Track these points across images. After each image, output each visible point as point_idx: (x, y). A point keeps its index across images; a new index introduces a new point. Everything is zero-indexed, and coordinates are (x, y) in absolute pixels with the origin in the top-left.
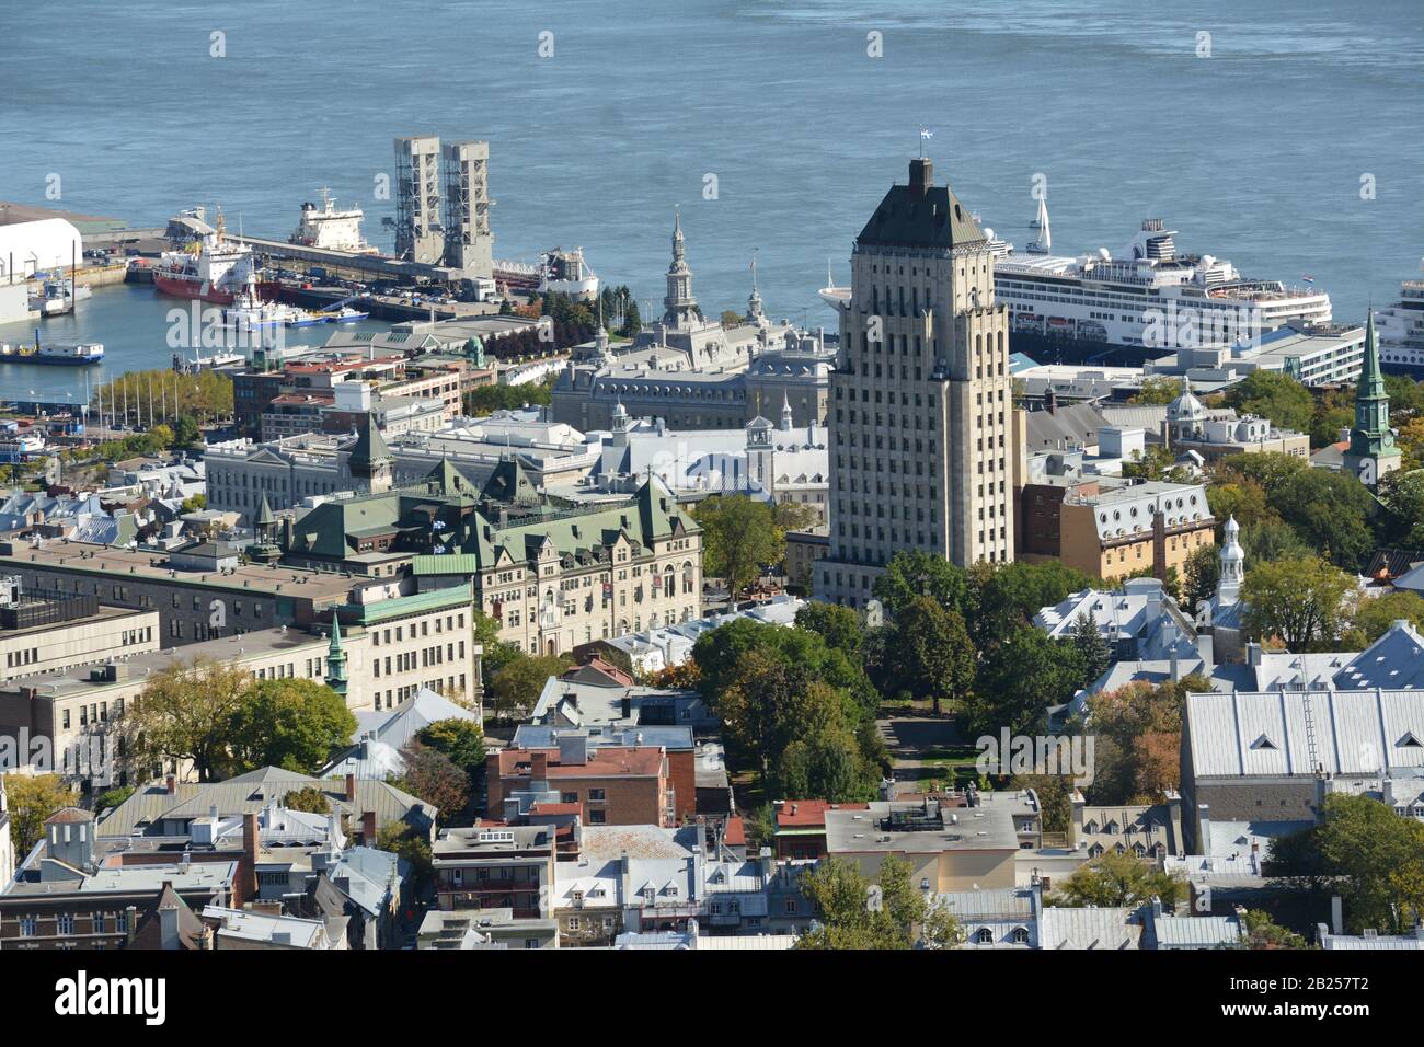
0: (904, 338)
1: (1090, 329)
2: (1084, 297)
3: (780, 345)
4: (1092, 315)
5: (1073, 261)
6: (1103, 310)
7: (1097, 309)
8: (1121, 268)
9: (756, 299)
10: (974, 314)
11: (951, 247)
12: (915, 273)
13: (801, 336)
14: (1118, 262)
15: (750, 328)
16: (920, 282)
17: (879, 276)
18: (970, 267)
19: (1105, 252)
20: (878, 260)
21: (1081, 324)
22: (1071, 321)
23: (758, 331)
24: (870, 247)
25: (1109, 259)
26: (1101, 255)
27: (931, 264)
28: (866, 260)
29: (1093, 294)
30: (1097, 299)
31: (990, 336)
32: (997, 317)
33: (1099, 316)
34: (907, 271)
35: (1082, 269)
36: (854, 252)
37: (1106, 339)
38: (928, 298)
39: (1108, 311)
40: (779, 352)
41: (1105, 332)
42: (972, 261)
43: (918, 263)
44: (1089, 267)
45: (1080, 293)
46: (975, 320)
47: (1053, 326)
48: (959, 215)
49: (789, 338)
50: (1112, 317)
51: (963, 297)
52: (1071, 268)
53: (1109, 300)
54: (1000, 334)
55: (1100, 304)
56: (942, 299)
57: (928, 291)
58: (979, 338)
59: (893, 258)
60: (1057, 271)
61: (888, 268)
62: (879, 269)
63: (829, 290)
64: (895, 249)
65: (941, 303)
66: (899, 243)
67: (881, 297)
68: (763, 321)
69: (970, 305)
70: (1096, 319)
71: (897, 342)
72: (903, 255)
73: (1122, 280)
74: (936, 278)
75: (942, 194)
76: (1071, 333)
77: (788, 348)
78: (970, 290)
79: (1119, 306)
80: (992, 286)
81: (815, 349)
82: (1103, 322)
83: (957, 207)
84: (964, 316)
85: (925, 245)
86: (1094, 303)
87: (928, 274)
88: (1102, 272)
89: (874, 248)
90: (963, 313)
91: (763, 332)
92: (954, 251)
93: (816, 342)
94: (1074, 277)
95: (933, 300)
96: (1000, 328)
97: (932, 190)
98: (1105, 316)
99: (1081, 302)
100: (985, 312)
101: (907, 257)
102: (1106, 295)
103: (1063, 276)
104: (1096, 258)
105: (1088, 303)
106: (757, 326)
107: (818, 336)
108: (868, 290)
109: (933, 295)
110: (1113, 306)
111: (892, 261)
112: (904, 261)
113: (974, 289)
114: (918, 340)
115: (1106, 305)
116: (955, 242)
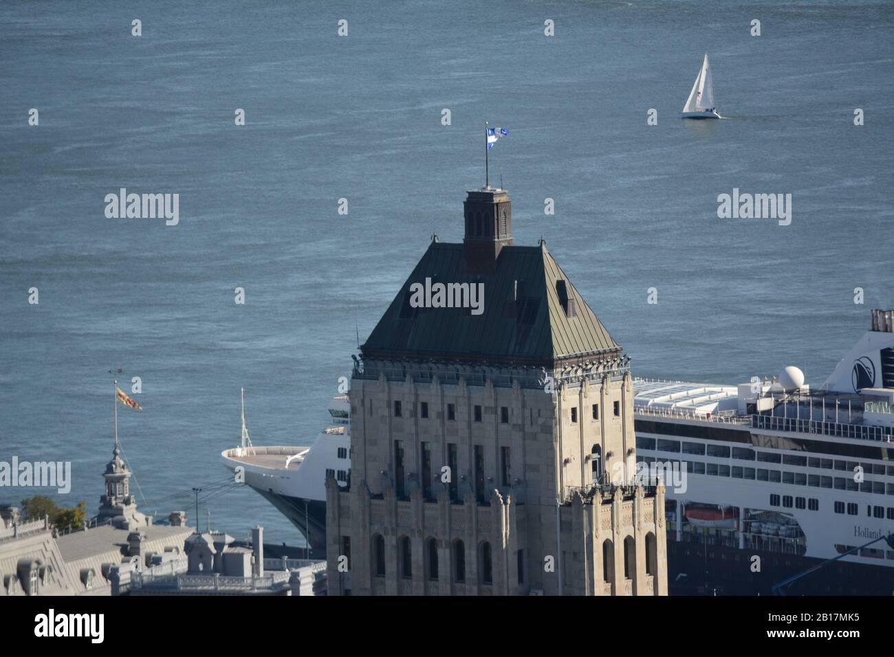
0: (458, 548)
1: (769, 528)
2: (756, 465)
3: (176, 564)
4: (774, 500)
5: (731, 391)
6: (795, 491)
7: (783, 489)
8: (831, 406)
9: (118, 472)
10: (598, 499)
11: (550, 364)
12: (478, 418)
13: (219, 546)
14: (825, 394)
15: (107, 530)
16: (489, 434)
17: (407, 422)
18: (588, 403)
19: (797, 374)
20: (405, 391)
21: (751, 517)
22: (732, 512)
23: (122, 536)
24: (389, 367)
25: (805, 388)
26: (789, 380)
27: (511, 398)
28: (380, 392)
29: (776, 458)
30: (782, 468)
31: (629, 543)
32: (645, 505)
33: (788, 501)
34: (462, 413)
35: (752, 408)
36: (356, 375)
37: (803, 548)
38: (505, 466)
39: (807, 492)
40: (171, 580)
41: (800, 534)
42: (593, 394)
43: (483, 395)
44: (765, 404)
45: (749, 455)
46: (600, 512)
47: (695, 522)
48: (564, 301)
49: (193, 548)
50: (814, 505)
51: (576, 463)
52: (725, 404)
53: (808, 470)
54: (650, 539)
55: (790, 478)
56: (535, 469)
57: (505, 452)
58: (608, 547)
59: (434, 387)
60: (702, 411)
61: (425, 406)
62: (406, 408)
63: (240, 452)
64: (439, 369)
65: (531, 476)
66: (446, 357)
67: (411, 464)
68: (135, 518)
69: (590, 481)
70: (781, 509)
71: (444, 555)
72: (454, 380)
73: (831, 429)
74: (521, 428)
75: (530, 259)
76: (732, 537)
77: (192, 570)
78: (588, 451)
79: (828, 483)
80: (632, 443)
81: (247, 572)
82: (797, 514)
83: (561, 286)
84: (580, 503)
85: (500, 361)
86: (776, 477)
87: (505, 419)
88: (792, 414)
89: (396, 368)
90: (575, 497)
91: (134, 538)
92: (557, 373)
93: (248, 558)
94: (736, 425)
95: (515, 472)
96: (648, 527)
97: (509, 251)
98: (801, 503)
99: (751, 474)
100: (619, 495)
101: (462, 383)
102: (801, 461)
103: (711, 422)
104: (778, 386)
105: (764, 475)
106: (122, 525)
107: (253, 546)
108: (384, 451)
109: (516, 460)
110: (815, 481)
111: (432, 393)
112: (456, 393)
113: (596, 449)
114: (486, 550)
115: (802, 480)
116: (558, 353)
